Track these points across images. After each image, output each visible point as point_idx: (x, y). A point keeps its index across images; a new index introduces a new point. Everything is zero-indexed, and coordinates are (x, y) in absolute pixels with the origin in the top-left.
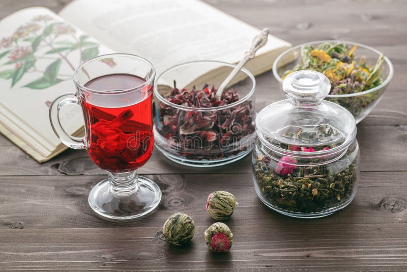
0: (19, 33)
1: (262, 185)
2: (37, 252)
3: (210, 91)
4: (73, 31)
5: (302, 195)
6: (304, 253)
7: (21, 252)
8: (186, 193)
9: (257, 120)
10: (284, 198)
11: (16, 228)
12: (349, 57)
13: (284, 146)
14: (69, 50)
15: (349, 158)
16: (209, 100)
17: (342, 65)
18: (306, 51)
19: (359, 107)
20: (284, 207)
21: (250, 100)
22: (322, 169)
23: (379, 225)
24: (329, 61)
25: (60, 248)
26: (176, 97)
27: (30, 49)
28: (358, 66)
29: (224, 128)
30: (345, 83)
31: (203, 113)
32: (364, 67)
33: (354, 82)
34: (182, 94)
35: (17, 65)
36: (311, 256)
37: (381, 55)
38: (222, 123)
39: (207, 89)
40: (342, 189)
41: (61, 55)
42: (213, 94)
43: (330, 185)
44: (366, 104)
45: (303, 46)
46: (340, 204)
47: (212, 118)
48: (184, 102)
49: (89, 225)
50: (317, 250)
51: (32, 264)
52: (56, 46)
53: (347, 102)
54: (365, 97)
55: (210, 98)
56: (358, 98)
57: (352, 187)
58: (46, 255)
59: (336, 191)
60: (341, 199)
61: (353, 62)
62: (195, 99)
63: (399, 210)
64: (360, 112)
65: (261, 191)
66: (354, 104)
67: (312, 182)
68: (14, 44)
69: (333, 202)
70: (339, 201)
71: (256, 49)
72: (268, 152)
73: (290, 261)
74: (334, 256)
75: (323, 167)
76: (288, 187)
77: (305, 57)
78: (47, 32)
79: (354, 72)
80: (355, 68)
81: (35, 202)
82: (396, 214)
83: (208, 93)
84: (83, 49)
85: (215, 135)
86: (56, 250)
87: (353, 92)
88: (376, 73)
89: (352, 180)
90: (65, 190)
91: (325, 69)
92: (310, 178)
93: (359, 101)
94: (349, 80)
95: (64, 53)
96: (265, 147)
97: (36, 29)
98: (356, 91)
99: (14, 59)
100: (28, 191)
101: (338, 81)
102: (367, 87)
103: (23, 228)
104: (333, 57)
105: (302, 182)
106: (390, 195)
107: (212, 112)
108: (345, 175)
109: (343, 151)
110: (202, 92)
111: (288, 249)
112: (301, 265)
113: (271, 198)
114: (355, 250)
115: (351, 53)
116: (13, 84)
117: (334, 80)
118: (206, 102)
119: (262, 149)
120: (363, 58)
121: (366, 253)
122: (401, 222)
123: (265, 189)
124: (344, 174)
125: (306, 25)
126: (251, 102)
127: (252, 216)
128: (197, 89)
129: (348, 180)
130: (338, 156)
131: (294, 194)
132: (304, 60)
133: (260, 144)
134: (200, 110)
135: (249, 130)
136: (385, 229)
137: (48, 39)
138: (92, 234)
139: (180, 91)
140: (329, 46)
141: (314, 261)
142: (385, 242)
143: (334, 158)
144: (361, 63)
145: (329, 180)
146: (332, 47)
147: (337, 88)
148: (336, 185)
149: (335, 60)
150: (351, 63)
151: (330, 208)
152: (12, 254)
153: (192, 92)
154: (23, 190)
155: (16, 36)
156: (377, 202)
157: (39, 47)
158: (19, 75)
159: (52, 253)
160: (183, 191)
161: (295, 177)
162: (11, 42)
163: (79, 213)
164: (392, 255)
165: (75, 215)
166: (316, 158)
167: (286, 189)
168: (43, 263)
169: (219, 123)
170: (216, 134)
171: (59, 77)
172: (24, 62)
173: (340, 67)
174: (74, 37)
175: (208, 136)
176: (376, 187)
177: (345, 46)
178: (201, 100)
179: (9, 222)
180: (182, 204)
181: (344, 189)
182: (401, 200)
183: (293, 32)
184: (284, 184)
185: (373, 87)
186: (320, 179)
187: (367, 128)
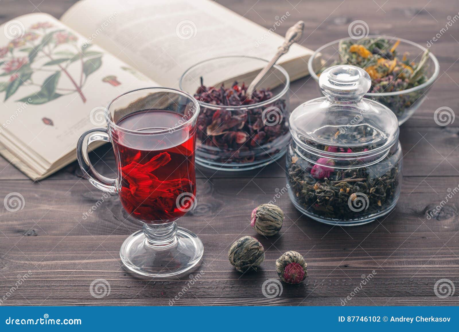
0: (15, 43)
1: (296, 190)
2: (52, 260)
3: (240, 88)
4: (75, 39)
5: (340, 200)
6: (342, 263)
7: (35, 261)
8: (213, 198)
9: (291, 119)
10: (320, 204)
11: (29, 235)
12: (391, 53)
13: (321, 147)
14: (69, 62)
15: (390, 161)
16: (238, 98)
17: (383, 61)
18: (344, 46)
19: (401, 107)
20: (320, 214)
21: (284, 98)
22: (361, 172)
23: (423, 234)
24: (369, 57)
25: (76, 257)
26: (203, 95)
27: (27, 60)
28: (400, 63)
29: (255, 128)
30: (386, 81)
31: (232, 112)
32: (407, 64)
33: (396, 80)
34: (210, 92)
35: (12, 77)
36: (350, 266)
37: (426, 51)
38: (253, 123)
39: (236, 87)
40: (383, 194)
41: (61, 67)
42: (243, 92)
43: (370, 190)
44: (409, 103)
45: (341, 41)
46: (381, 211)
47: (242, 117)
48: (212, 100)
49: (109, 232)
50: (355, 259)
51: (47, 273)
52: (55, 57)
53: (389, 101)
54: (408, 95)
55: (240, 96)
56: (401, 96)
57: (394, 192)
58: (61, 265)
59: (376, 196)
60: (382, 205)
61: (396, 59)
62: (224, 97)
63: (445, 218)
64: (403, 112)
65: (295, 196)
66: (396, 104)
67: (351, 186)
68: (9, 54)
69: (373, 208)
70: (380, 207)
71: (290, 43)
72: (303, 154)
73: (326, 272)
74: (374, 266)
75: (363, 170)
76: (324, 191)
77: (344, 52)
78: (46, 41)
79: (397, 69)
80: (398, 65)
81: (50, 208)
82: (442, 222)
83: (237, 91)
84: (85, 59)
85: (245, 135)
86: (72, 258)
87: (395, 91)
88: (421, 70)
89: (394, 185)
90: (82, 196)
91: (365, 66)
92: (348, 182)
93: (402, 100)
94: (391, 77)
95: (63, 65)
96: (299, 148)
97: (34, 38)
98: (398, 89)
99: (9, 71)
100: (42, 196)
101: (379, 79)
102: (411, 85)
103: (36, 236)
104: (374, 52)
105: (339, 186)
106: (435, 201)
107: (242, 111)
108: (387, 179)
109: (385, 153)
110: (231, 90)
111: (323, 258)
112: (339, 276)
113: (306, 204)
114: (397, 260)
115: (393, 48)
116: (7, 98)
117: (375, 78)
118: (236, 100)
119: (297, 150)
120: (407, 55)
121: (409, 263)
122: (447, 230)
123: (299, 193)
124: (385, 178)
125: (344, 20)
126: (284, 100)
127: (286, 223)
128: (226, 87)
129: (390, 185)
130: (378, 158)
131: (331, 199)
132: (342, 55)
133: (294, 145)
134: (230, 109)
135: (282, 131)
136: (431, 237)
137: (46, 49)
138: (111, 241)
139: (207, 89)
140: (370, 42)
141: (353, 271)
142: (429, 251)
143: (375, 160)
144: (404, 60)
145: (369, 184)
146: (372, 42)
147: (378, 86)
148: (377, 189)
149: (376, 56)
150: (393, 59)
151: (370, 214)
152: (25, 263)
153: (220, 90)
154: (36, 196)
155: (12, 45)
156: (421, 209)
157: (36, 59)
158: (14, 88)
159: (68, 261)
160: (210, 196)
161: (333, 180)
162: (6, 52)
163: (98, 219)
164: (437, 266)
165: (93, 221)
166: (355, 161)
167: (322, 194)
168: (58, 273)
169: (250, 123)
170: (247, 134)
171: (57, 91)
172: (19, 74)
173: (381, 64)
174: (76, 46)
175: (238, 138)
176: (420, 193)
177: (386, 41)
178: (230, 98)
179: (21, 229)
180: (209, 210)
181: (385, 195)
182: (448, 207)
183: (330, 28)
184: (321, 189)
185: (417, 86)
186: (359, 183)
187: (410, 130)
